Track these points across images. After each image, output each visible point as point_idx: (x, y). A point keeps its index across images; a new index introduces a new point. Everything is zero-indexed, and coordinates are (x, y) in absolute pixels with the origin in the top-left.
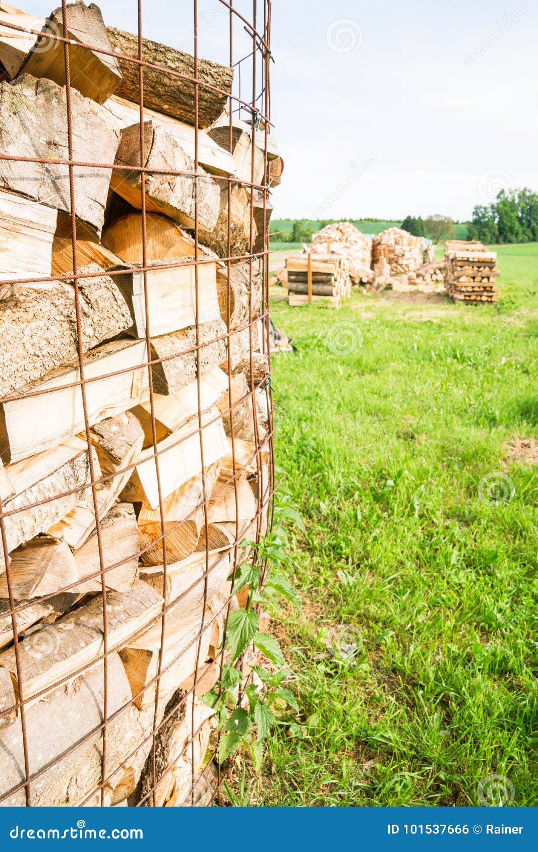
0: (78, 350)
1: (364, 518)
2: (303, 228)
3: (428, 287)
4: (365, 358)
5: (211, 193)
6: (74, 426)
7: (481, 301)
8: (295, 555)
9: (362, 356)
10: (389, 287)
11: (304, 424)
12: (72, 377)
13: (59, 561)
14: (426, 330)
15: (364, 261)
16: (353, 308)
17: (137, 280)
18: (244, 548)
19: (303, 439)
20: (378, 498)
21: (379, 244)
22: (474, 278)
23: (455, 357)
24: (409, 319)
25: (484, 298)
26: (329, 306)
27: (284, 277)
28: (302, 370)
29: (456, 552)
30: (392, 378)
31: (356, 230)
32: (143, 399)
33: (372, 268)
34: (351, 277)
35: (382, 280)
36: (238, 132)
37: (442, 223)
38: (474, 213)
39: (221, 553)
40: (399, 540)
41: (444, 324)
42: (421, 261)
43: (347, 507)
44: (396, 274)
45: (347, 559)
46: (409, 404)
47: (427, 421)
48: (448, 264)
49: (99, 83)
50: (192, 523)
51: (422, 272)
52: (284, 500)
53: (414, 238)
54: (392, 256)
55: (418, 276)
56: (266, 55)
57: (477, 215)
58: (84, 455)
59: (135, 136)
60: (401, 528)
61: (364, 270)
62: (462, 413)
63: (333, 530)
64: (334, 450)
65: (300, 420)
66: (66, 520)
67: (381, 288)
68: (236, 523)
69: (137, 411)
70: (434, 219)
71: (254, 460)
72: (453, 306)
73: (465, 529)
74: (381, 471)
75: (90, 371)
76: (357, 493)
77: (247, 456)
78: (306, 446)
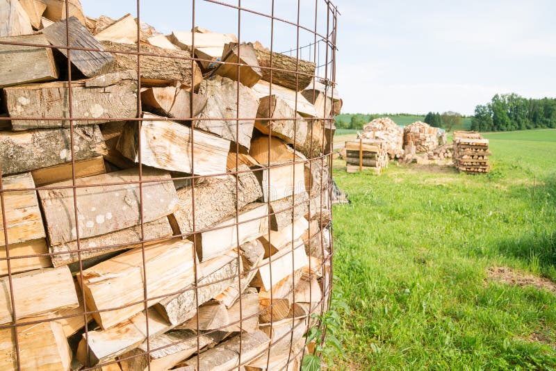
0: (236, 208)
1: (389, 312)
2: (358, 120)
3: (442, 161)
4: (395, 210)
5: (303, 126)
6: (232, 245)
7: (478, 172)
8: (344, 332)
9: (394, 208)
10: (415, 161)
11: (353, 251)
12: (233, 221)
13: (221, 313)
14: (438, 191)
15: (398, 143)
16: (389, 175)
17: (265, 173)
18: (314, 318)
19: (352, 260)
20: (399, 300)
21: (409, 132)
22: (473, 156)
23: (457, 210)
24: (427, 183)
25: (480, 170)
26: (373, 173)
27: (344, 153)
28: (354, 216)
29: (448, 337)
30: (413, 223)
31: (393, 122)
32: (265, 233)
33: (403, 148)
34: (388, 154)
35: (409, 156)
36: (318, 92)
37: (453, 117)
38: (476, 111)
39: (301, 319)
40: (411, 327)
41: (451, 187)
42: (437, 144)
43: (379, 304)
44: (419, 152)
45: (377, 337)
46: (423, 240)
47: (435, 252)
48: (455, 146)
49: (251, 78)
50: (287, 300)
51: (438, 151)
52: (338, 296)
53: (432, 128)
54: (417, 140)
55: (435, 154)
56: (334, 48)
57: (478, 112)
58: (236, 260)
59: (267, 102)
60: (413, 320)
61: (398, 150)
62: (459, 247)
63: (369, 319)
64: (372, 268)
65: (351, 248)
66: (225, 293)
67: (409, 162)
68: (310, 303)
69: (261, 239)
70: (448, 114)
71: (321, 269)
72: (458, 175)
73: (456, 323)
74: (402, 283)
75: (242, 218)
76: (386, 296)
77: (317, 266)
78: (354, 265)
